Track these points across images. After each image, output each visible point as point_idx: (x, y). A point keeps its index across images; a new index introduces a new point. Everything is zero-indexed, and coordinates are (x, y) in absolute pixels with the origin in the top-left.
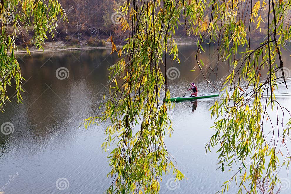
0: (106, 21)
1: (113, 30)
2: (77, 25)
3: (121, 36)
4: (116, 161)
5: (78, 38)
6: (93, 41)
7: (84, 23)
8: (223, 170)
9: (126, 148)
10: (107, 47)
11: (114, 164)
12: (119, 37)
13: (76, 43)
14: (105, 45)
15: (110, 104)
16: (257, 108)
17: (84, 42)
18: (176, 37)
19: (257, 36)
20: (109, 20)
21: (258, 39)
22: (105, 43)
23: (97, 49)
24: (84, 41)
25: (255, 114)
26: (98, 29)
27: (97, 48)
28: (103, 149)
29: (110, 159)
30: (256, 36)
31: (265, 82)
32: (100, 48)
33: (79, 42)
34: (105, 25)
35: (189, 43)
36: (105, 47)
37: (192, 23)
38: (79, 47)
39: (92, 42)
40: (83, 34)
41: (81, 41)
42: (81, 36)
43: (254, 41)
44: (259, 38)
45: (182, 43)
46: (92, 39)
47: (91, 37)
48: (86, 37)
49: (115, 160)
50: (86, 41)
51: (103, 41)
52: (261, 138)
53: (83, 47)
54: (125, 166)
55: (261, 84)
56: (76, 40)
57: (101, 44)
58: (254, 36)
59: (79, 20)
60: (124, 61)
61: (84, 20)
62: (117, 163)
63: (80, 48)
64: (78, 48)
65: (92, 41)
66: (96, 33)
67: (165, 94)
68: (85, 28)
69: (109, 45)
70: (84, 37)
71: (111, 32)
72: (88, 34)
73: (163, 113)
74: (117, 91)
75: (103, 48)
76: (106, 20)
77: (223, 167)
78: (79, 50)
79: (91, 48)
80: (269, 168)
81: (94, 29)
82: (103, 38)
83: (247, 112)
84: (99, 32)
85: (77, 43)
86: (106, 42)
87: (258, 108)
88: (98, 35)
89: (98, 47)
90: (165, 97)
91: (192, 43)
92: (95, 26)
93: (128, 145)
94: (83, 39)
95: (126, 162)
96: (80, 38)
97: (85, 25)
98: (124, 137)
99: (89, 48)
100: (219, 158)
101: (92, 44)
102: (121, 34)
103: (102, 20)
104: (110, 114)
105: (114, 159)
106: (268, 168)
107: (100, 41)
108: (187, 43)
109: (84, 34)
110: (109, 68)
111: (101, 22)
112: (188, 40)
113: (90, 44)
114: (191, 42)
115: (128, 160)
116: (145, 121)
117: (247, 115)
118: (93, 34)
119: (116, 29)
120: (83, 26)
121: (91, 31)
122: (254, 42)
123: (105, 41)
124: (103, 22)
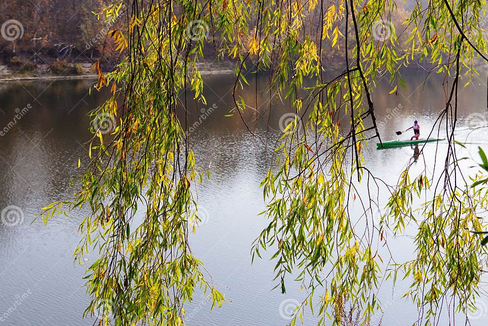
0: (85, 33)
1: (96, 48)
2: (35, 39)
3: (110, 58)
4: (100, 284)
5: (35, 60)
6: (61, 65)
7: (47, 36)
8: (284, 291)
9: (119, 258)
10: (85, 76)
11: (95, 290)
12: (108, 58)
13: (30, 69)
14: (81, 73)
15: (90, 177)
16: (337, 178)
17: (44, 67)
18: (204, 60)
19: (338, 62)
20: (91, 32)
21: (339, 65)
22: (81, 69)
23: (68, 79)
24: (45, 65)
25: (335, 189)
26: (72, 46)
27: (68, 77)
28: (76, 259)
29: (88, 280)
30: (336, 61)
31: (348, 135)
32: (72, 77)
33: (36, 66)
34: (84, 39)
35: (226, 71)
36: (82, 76)
37: (227, 38)
38: (34, 76)
39: (59, 68)
40: (43, 54)
41: (39, 66)
42: (39, 58)
43: (332, 68)
44: (341, 63)
45: (214, 70)
46: (58, 62)
47: (57, 59)
48: (49, 58)
49: (98, 282)
50: (48, 66)
51: (79, 66)
52: (347, 231)
53: (44, 76)
54: (116, 292)
55: (341, 139)
56: (31, 63)
57: (75, 72)
58: (333, 61)
59: (38, 30)
60: (116, 102)
61: (46, 31)
62: (101, 287)
63: (37, 78)
64: (34, 78)
65: (59, 65)
66: (66, 52)
67: (186, 158)
68: (49, 44)
69: (88, 72)
70: (45, 59)
71: (92, 51)
72: (52, 53)
73: (183, 190)
74: (103, 153)
75: (78, 77)
76: (85, 31)
77: (283, 285)
78: (35, 81)
79: (56, 77)
80: (363, 283)
81: (63, 46)
82: (78, 61)
83: (321, 186)
84: (71, 51)
85: (32, 69)
86: (83, 67)
87: (339, 178)
88: (69, 55)
89: (68, 75)
90: (186, 162)
91: (231, 71)
92: (65, 41)
93: (122, 253)
94: (42, 63)
95: (118, 284)
96: (38, 59)
97: (48, 38)
98: (115, 237)
99: (54, 77)
100: (276, 269)
101: (59, 70)
102: (110, 55)
103: (79, 32)
104: (90, 195)
105: (96, 281)
106: (361, 282)
107: (72, 66)
108: (223, 71)
109: (45, 53)
110: (90, 114)
111: (77, 34)
112: (224, 66)
113: (55, 71)
114: (231, 69)
115: (121, 280)
116: (152, 206)
117: (321, 190)
118: (61, 54)
119: (102, 46)
120: (45, 42)
121: (57, 50)
122: (333, 70)
123: (81, 66)
124: (80, 34)
